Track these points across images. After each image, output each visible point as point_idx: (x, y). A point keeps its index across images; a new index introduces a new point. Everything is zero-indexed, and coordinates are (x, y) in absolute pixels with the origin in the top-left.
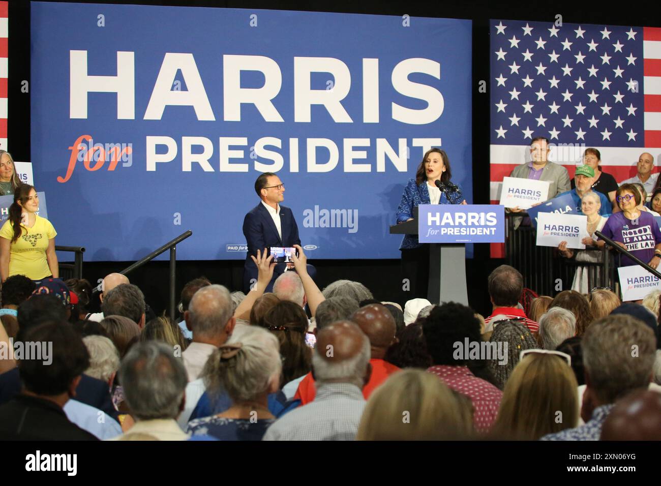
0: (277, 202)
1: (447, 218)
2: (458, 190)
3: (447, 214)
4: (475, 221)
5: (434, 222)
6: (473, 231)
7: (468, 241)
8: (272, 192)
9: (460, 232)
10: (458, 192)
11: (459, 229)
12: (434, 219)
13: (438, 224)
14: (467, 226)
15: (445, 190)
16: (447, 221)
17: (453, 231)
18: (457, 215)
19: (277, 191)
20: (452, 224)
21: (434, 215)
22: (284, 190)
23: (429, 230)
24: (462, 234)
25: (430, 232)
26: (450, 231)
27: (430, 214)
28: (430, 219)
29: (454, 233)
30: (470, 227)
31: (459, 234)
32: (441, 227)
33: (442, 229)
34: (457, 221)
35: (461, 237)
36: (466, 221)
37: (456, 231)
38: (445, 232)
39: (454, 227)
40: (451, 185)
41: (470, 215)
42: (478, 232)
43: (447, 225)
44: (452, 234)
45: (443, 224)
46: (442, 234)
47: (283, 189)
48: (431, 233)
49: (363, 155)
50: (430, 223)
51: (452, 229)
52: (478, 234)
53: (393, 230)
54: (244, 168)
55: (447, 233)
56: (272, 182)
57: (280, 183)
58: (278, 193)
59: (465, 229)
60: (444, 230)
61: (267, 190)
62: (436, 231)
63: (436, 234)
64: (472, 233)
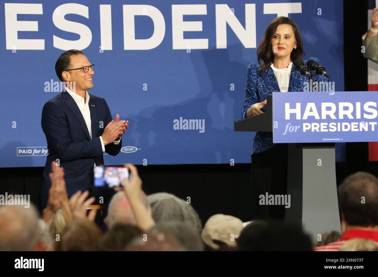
0: (85, 90)
1: (311, 110)
2: (325, 73)
3: (311, 105)
4: (349, 113)
5: (293, 116)
6: (346, 127)
7: (339, 139)
8: (77, 75)
9: (328, 127)
10: (325, 75)
11: (327, 124)
12: (293, 111)
13: (298, 117)
14: (337, 121)
15: (307, 73)
16: (311, 114)
17: (318, 127)
18: (324, 105)
19: (83, 74)
20: (317, 117)
21: (293, 107)
22: (93, 73)
23: (287, 126)
24: (330, 130)
25: (288, 128)
26: (314, 127)
27: (287, 105)
28: (288, 111)
29: (320, 129)
30: (341, 121)
31: (327, 130)
32: (302, 121)
33: (305, 124)
34: (324, 113)
35: (329, 134)
36: (337, 114)
37: (323, 128)
38: (309, 128)
39: (320, 121)
40: (316, 66)
41: (342, 105)
42: (353, 127)
43: (311, 119)
44: (318, 131)
45: (305, 117)
46: (304, 131)
47: (91, 72)
48: (290, 130)
49: (197, 26)
50: (287, 117)
51: (317, 124)
52: (353, 130)
53: (239, 126)
54: (39, 45)
55: (311, 129)
56: (77, 62)
57: (89, 64)
58: (85, 76)
59: (335, 124)
60: (307, 126)
61: (70, 73)
62: (296, 127)
63: (295, 131)
64: (344, 130)
